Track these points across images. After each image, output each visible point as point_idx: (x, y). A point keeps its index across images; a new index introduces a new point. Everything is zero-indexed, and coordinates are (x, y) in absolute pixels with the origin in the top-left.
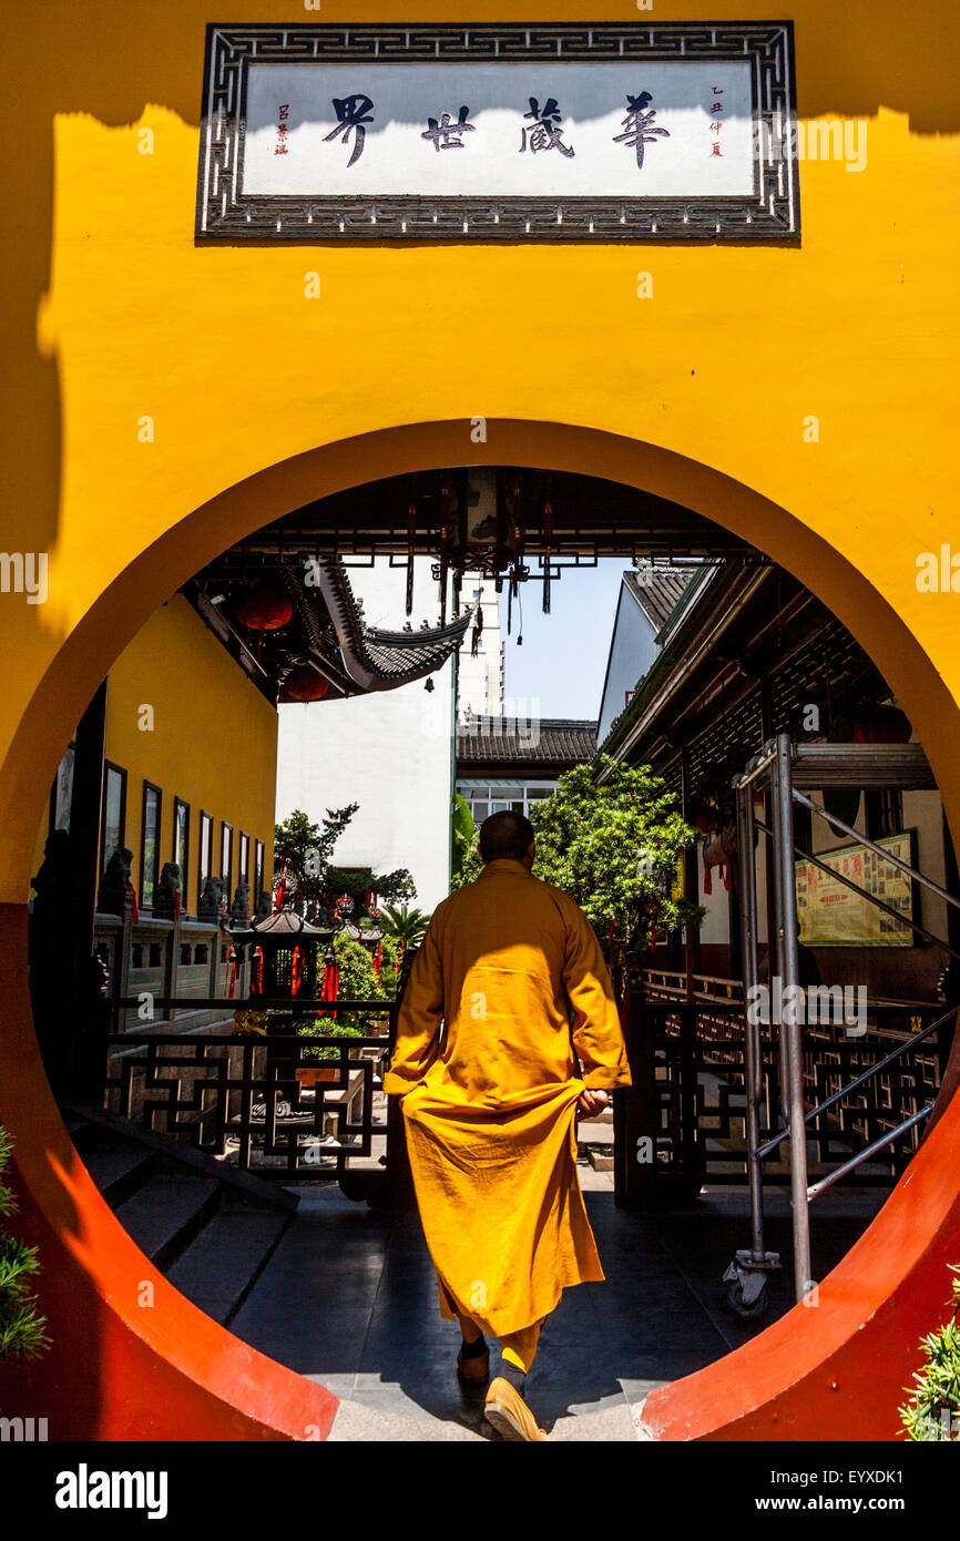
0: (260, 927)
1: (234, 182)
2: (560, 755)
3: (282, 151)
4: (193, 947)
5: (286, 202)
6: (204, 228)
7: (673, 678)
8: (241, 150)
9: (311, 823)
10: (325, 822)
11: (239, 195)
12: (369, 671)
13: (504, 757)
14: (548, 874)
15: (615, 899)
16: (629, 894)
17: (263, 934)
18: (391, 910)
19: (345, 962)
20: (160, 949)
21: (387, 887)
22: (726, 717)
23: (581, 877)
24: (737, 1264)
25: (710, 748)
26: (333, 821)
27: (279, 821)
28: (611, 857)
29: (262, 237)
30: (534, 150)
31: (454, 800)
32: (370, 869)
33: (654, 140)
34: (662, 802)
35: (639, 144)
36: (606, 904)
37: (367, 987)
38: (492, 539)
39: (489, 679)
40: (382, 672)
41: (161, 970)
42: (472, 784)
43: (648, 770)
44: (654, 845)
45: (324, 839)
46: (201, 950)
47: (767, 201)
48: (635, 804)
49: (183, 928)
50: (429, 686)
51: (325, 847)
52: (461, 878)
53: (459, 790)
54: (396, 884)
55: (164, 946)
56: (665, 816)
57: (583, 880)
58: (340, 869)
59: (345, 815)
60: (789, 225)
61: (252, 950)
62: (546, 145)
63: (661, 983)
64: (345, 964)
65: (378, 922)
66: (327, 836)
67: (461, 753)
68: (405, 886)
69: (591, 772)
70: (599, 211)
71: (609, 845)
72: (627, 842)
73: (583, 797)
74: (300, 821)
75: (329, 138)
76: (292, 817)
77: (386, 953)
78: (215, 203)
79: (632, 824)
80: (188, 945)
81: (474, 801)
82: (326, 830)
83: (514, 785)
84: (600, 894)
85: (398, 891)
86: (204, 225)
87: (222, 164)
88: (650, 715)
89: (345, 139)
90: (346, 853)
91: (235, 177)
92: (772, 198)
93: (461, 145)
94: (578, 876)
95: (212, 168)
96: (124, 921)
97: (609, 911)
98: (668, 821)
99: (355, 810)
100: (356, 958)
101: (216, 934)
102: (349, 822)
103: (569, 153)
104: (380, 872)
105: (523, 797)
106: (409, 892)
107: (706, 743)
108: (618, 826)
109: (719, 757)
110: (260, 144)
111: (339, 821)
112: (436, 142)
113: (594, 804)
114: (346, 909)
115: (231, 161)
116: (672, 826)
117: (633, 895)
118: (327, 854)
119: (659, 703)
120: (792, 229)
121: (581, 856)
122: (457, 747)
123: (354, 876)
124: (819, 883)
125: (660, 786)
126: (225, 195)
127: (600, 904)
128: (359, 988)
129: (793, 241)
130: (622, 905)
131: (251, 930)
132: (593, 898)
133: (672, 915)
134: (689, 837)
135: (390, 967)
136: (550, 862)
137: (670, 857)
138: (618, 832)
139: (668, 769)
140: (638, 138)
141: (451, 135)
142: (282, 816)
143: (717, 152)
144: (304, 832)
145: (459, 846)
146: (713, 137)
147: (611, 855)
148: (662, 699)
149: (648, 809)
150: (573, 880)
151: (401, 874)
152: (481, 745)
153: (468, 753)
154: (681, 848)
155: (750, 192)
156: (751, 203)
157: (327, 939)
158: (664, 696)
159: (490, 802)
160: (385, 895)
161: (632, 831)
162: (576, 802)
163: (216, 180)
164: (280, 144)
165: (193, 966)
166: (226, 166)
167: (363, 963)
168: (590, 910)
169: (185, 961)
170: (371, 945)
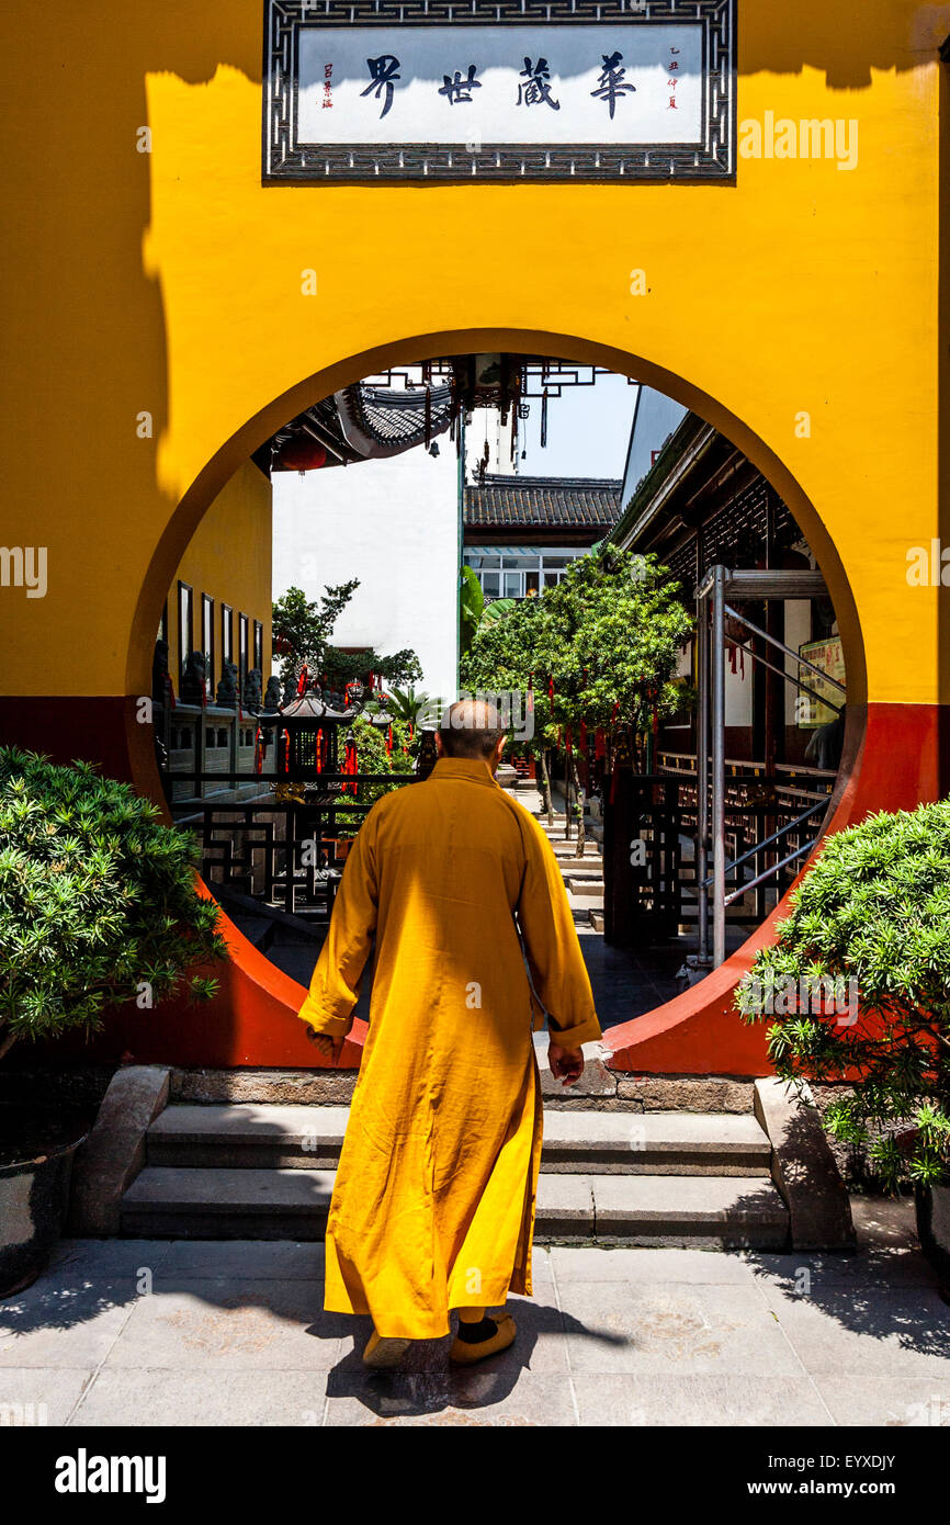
0: (285, 711)
1: (291, 132)
2: (580, 520)
3: (328, 105)
4: (216, 731)
5: (333, 149)
6: (269, 172)
7: (681, 464)
8: (296, 105)
9: (309, 600)
10: (324, 600)
11: (295, 144)
12: (370, 437)
13: (518, 521)
14: (554, 660)
15: (617, 684)
16: (630, 680)
17: (289, 718)
18: (398, 694)
19: (362, 744)
20: (190, 733)
21: (391, 668)
22: (736, 502)
23: (586, 663)
24: (687, 966)
25: (723, 530)
26: (332, 598)
27: (275, 600)
28: (615, 644)
29: (315, 179)
30: (528, 104)
31: (462, 573)
32: (372, 649)
33: (624, 94)
34: (666, 591)
35: (611, 98)
36: (609, 689)
37: (381, 768)
38: (496, 384)
39: (500, 442)
40: (383, 438)
41: (191, 751)
42: (481, 552)
43: (653, 558)
44: (656, 633)
45: (323, 617)
46: (222, 733)
47: (711, 147)
48: (640, 592)
49: (209, 713)
50: (434, 451)
51: (324, 626)
52: (470, 660)
53: (467, 558)
54: (400, 666)
55: (193, 729)
56: (667, 605)
57: (588, 666)
58: (341, 649)
59: (345, 592)
60: (727, 168)
61: (280, 734)
62: (537, 99)
63: (675, 766)
64: (362, 746)
65: (385, 705)
66: (327, 614)
67: (469, 518)
68: (411, 667)
69: (597, 561)
70: (578, 155)
71: (613, 632)
72: (629, 630)
73: (590, 586)
74: (296, 598)
75: (366, 93)
76: (287, 594)
77: (396, 737)
78: (276, 149)
79: (636, 612)
80: (212, 729)
81: (484, 571)
82: (325, 608)
83: (528, 552)
84: (605, 679)
85: (403, 672)
86: (269, 169)
87: (280, 116)
88: (662, 497)
89: (378, 95)
90: (344, 633)
91: (291, 128)
92: (715, 145)
93: (470, 100)
94: (583, 662)
95: (273, 120)
96: (164, 706)
97: (612, 696)
98: (669, 610)
99: (355, 587)
100: (372, 740)
101: (234, 718)
102: (349, 599)
103: (556, 106)
104: (385, 652)
105: (538, 567)
106: (415, 674)
107: (720, 524)
108: (623, 615)
109: (732, 540)
110: (311, 97)
111: (338, 598)
112: (450, 97)
113: (600, 592)
114: (356, 693)
115: (288, 115)
116: (672, 615)
117: (635, 680)
118: (326, 634)
119: (670, 486)
120: (730, 171)
121: (586, 643)
122: (465, 511)
123: (356, 657)
124: (836, 664)
125: (665, 575)
126: (284, 143)
127: (603, 689)
128: (373, 769)
129: (731, 181)
130: (624, 689)
131: (278, 715)
132: (599, 682)
133: (673, 698)
134: (688, 626)
135: (400, 750)
136: (556, 648)
137: (669, 645)
138: (621, 621)
139: (675, 556)
140: (611, 90)
141: (462, 91)
142: (279, 593)
143: (673, 105)
144: (301, 611)
145: (468, 623)
146: (670, 91)
147: (615, 641)
148: (672, 484)
149: (652, 597)
150: (578, 666)
151: (407, 654)
152: (491, 508)
153: (477, 517)
154: (680, 636)
155: (698, 140)
156: (699, 148)
157: (347, 722)
158: (674, 480)
159: (502, 572)
160: (390, 677)
161: (635, 619)
162: (583, 590)
163: (277, 130)
164: (326, 98)
165: (216, 748)
166: (284, 118)
167: (379, 745)
168: (594, 694)
169: (210, 744)
170: (383, 727)
